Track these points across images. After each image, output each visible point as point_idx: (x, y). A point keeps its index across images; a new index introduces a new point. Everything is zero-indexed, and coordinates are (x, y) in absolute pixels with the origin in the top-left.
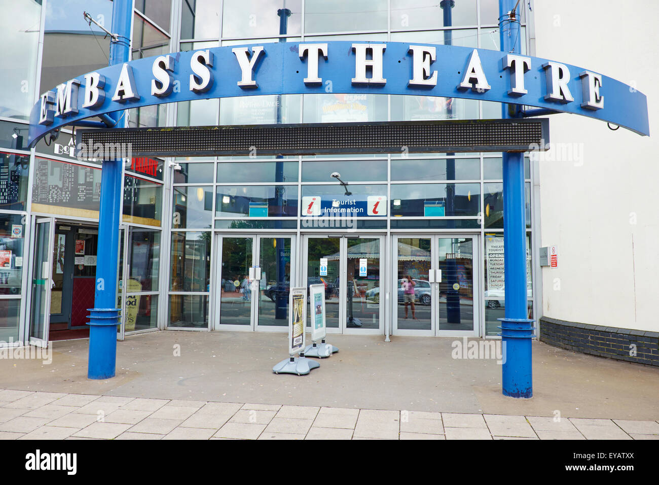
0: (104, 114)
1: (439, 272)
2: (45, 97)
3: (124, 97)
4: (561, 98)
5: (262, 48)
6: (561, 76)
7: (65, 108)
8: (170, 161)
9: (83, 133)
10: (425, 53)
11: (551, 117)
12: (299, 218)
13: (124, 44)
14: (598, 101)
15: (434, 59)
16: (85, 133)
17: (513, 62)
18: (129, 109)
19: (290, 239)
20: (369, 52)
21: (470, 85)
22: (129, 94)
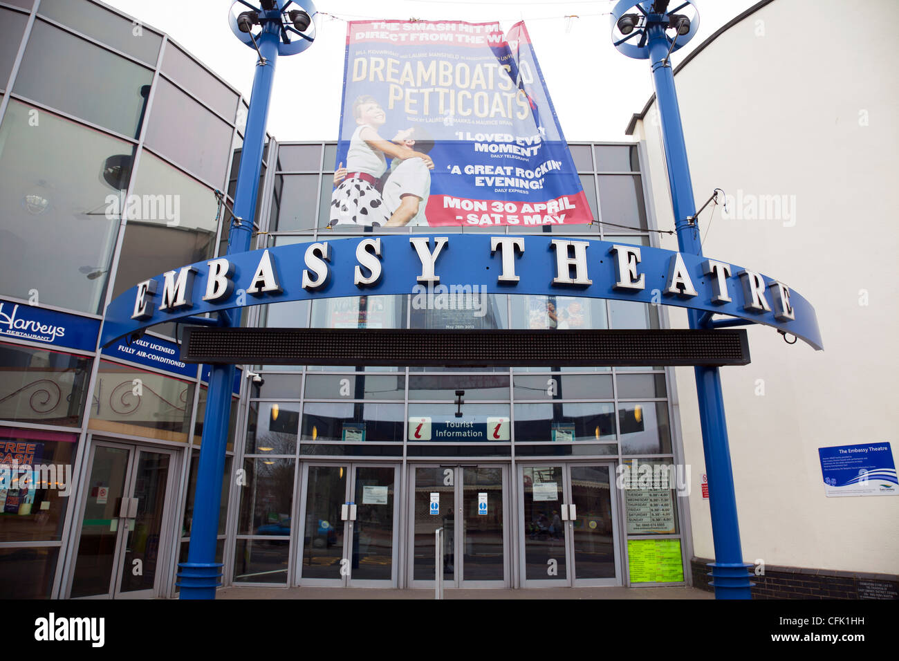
0: (225, 310)
1: (573, 507)
2: (145, 286)
3: (264, 289)
4: (760, 307)
5: (446, 239)
6: (757, 285)
7: (175, 300)
8: (248, 371)
9: (192, 332)
10: (630, 254)
11: (749, 328)
12: (405, 444)
13: (246, 228)
14: (790, 312)
15: (639, 260)
16: (194, 332)
17: (715, 268)
18: (261, 304)
19: (394, 469)
20: (571, 251)
21: (678, 291)
22: (271, 285)
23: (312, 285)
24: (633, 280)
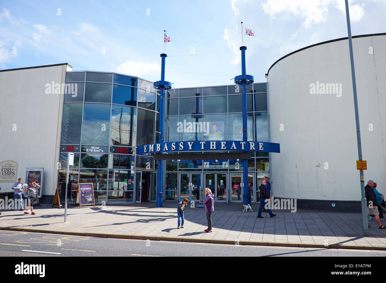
2: (146, 147)
4: (252, 149)
5: (193, 142)
6: (252, 145)
7: (152, 150)
12: (203, 168)
15: (225, 144)
19: (200, 174)
20: (213, 143)
21: (232, 149)
22: (167, 149)
23: (173, 150)
24: (224, 148)
